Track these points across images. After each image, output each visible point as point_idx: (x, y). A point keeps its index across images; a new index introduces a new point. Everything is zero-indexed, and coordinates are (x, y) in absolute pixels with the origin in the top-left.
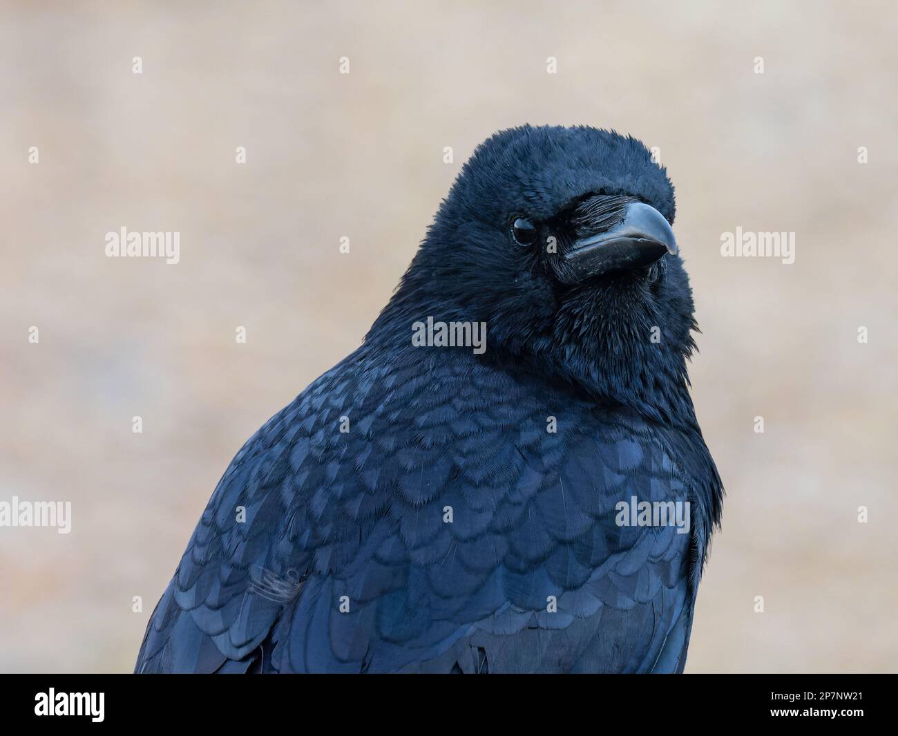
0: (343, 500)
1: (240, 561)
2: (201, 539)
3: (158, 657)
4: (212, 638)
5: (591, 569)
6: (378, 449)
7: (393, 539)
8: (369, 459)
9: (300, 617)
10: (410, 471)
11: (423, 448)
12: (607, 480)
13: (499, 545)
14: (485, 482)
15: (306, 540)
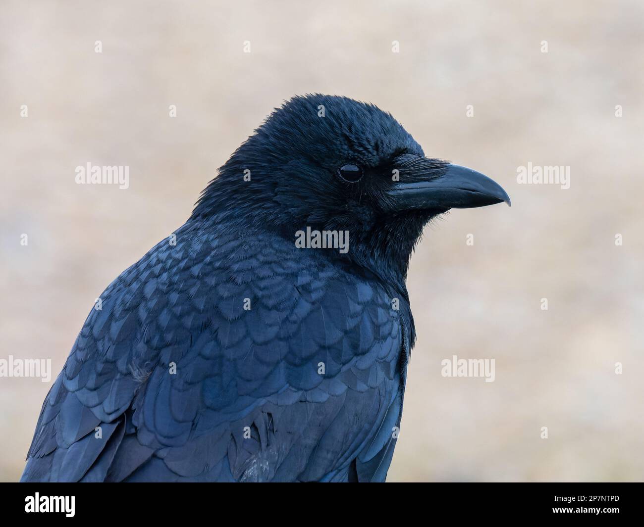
0: (181, 316)
1: (111, 358)
2: (81, 345)
3: (52, 423)
4: (91, 409)
5: (341, 365)
6: (204, 284)
7: (213, 343)
8: (199, 290)
9: (150, 394)
10: (226, 298)
11: (236, 284)
12: (351, 308)
13: (282, 348)
14: (276, 307)
15: (156, 342)
